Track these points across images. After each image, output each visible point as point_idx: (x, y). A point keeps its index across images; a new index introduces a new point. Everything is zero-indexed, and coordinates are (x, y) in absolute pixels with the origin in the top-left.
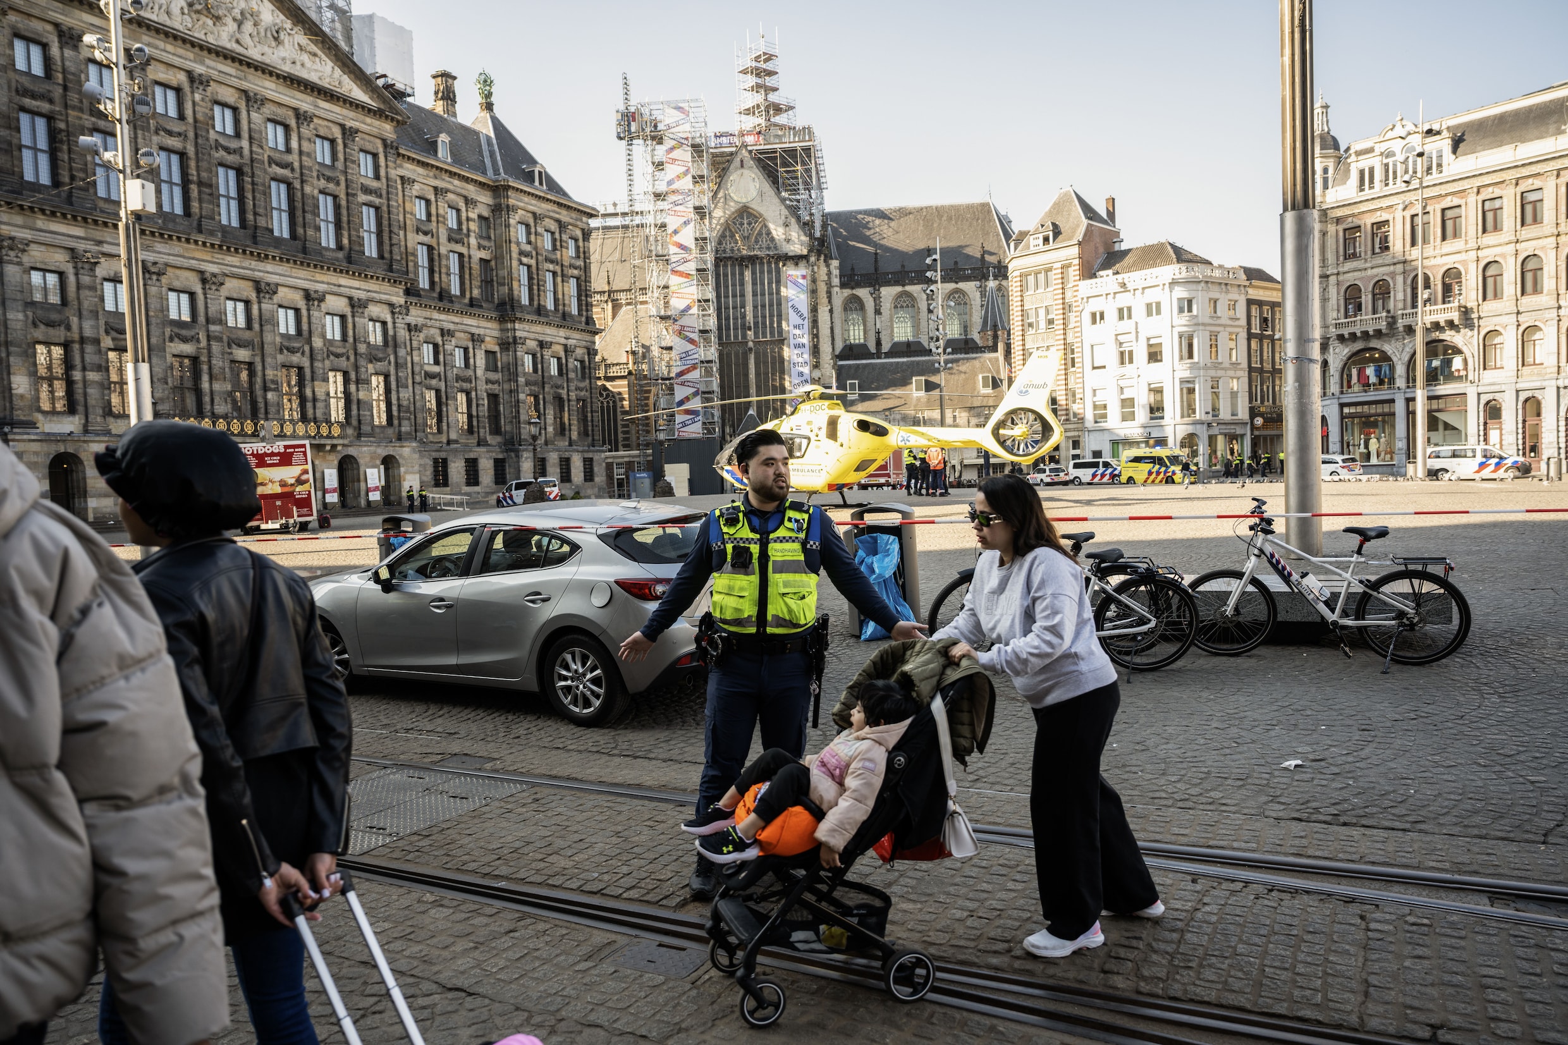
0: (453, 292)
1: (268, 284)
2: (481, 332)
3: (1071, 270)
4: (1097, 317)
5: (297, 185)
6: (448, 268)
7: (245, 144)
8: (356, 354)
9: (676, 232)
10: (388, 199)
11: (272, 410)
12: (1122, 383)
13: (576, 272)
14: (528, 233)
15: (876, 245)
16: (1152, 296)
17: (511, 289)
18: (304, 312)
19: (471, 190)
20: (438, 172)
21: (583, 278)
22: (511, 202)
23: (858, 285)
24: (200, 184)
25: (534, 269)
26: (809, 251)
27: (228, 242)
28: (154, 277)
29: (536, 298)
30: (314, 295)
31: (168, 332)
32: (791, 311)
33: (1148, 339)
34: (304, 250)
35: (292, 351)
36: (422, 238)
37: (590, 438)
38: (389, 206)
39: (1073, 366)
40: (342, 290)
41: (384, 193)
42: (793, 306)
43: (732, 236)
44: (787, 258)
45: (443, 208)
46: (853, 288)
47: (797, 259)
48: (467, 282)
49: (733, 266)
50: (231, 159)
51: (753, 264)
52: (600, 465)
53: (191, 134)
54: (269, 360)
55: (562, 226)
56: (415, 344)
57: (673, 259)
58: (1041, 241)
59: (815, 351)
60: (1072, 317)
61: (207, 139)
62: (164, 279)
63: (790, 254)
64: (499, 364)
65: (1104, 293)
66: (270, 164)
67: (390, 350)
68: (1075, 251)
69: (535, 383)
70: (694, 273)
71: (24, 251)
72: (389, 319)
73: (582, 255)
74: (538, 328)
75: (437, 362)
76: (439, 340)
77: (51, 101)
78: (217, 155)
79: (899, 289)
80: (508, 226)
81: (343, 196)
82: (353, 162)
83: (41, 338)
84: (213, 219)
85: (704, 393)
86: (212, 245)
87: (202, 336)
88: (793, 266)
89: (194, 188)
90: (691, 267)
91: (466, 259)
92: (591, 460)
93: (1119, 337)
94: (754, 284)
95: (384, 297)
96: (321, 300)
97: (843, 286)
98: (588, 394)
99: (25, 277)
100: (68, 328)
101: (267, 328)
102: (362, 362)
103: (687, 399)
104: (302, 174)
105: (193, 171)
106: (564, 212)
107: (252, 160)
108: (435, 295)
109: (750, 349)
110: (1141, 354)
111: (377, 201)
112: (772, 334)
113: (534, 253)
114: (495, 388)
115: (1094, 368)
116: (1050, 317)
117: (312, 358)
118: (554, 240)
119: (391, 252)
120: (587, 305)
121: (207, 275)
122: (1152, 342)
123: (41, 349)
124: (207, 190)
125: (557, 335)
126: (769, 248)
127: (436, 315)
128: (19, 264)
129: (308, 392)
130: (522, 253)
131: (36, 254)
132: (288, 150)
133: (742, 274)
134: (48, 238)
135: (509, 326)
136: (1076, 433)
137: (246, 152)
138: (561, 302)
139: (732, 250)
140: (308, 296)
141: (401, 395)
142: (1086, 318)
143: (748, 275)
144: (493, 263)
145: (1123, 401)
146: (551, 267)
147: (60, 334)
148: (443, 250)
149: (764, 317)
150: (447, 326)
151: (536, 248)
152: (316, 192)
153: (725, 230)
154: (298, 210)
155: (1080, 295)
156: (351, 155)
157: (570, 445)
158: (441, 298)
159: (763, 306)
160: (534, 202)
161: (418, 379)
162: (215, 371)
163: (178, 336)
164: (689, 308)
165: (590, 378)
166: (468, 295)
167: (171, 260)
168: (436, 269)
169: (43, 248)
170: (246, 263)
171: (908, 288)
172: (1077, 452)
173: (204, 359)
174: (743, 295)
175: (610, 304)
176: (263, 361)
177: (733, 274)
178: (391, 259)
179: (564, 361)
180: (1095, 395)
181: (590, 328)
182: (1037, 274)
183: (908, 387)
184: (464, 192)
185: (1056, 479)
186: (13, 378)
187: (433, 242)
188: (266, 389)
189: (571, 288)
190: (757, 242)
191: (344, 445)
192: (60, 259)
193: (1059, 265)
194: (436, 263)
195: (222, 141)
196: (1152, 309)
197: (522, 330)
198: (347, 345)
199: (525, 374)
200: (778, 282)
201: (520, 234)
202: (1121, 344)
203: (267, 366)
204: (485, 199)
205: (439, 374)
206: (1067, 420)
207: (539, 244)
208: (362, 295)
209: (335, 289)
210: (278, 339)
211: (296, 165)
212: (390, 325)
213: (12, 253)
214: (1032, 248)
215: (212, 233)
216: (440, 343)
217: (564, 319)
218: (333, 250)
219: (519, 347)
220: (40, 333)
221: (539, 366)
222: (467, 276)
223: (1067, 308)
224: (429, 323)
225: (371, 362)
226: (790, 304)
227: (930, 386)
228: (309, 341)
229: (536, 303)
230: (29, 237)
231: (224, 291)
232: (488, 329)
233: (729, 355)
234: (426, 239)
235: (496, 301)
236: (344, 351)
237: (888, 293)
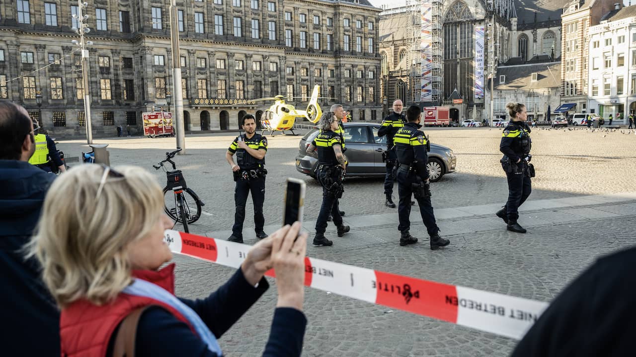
0: (315, 48)
1: (231, 53)
2: (327, 62)
3: (587, 21)
4: (596, 44)
5: (243, 18)
6: (313, 39)
7: (224, 6)
8: (264, 75)
9: (424, 14)
10: (279, 18)
11: (232, 95)
12: (606, 76)
13: (372, 36)
14: (349, 22)
15: (539, 9)
16: (621, 33)
17: (339, 45)
18: (245, 62)
19: (324, 8)
20: (309, 3)
21: (375, 38)
22: (341, 11)
23: (526, 29)
24: (208, 22)
25: (351, 37)
26: (486, 17)
27: (217, 40)
28: (192, 54)
29: (351, 48)
30: (248, 56)
31: (196, 71)
32: (476, 45)
33: (619, 55)
34: (245, 41)
35: (240, 75)
36: (302, 29)
37: (376, 102)
38: (279, 21)
39: (585, 68)
40: (260, 53)
41: (278, 16)
42: (477, 42)
43: (453, 13)
44: (475, 21)
45: (311, 16)
46: (523, 31)
47: (480, 21)
48: (321, 44)
49: (452, 26)
50: (219, 12)
51: (461, 24)
52: (379, 113)
53: (206, 6)
54: (231, 79)
55: (365, 18)
56: (297, 69)
57: (423, 25)
58: (574, 8)
59: (486, 62)
60: (586, 44)
61: (211, 7)
62: (195, 55)
63: (478, 19)
64: (335, 75)
65: (599, 32)
66: (233, 12)
67: (278, 73)
68: (588, 12)
69: (349, 81)
70: (431, 31)
71: (152, 50)
72: (278, 62)
73: (375, 29)
74: (352, 60)
75: (307, 75)
76: (308, 67)
77: (161, 3)
78: (215, 12)
79: (546, 29)
80: (339, 21)
81: (261, 19)
82: (265, 7)
83: (157, 76)
84: (212, 33)
85: (433, 83)
86: (211, 42)
87: (208, 72)
88: (478, 24)
89: (206, 24)
90: (430, 29)
91: (321, 35)
92: (375, 111)
93: (605, 54)
94: (461, 33)
95: (276, 54)
96: (251, 57)
97: (518, 30)
98: (375, 85)
99: (153, 58)
100: (165, 72)
101: (231, 68)
102: (267, 78)
103: (426, 85)
104: (245, 14)
105: (206, 18)
106: (366, 12)
107: (227, 12)
108: (307, 50)
109: (458, 63)
110: (614, 61)
111: (275, 19)
112: (468, 56)
113: (351, 30)
114: (333, 84)
115: (594, 69)
116: (577, 45)
117: (247, 77)
118: (361, 24)
119: (280, 37)
120: (376, 49)
121: (210, 52)
122: (621, 56)
123: (157, 80)
124: (210, 24)
125: (360, 62)
126: (468, 17)
127: (307, 58)
128: (151, 54)
129: (246, 89)
130: (345, 31)
131: (156, 50)
132: (241, 6)
133: (456, 30)
134: (159, 45)
135: (338, 59)
136: (584, 101)
137: (225, 9)
138: (363, 48)
139: (452, 19)
140: (246, 56)
141: (282, 89)
142: (592, 45)
143: (458, 30)
144: (334, 36)
145: (606, 85)
146: (359, 35)
147: (162, 75)
148: (311, 33)
149: (465, 48)
150: (311, 61)
151: (352, 28)
152: (250, 19)
153: (449, 10)
154: (245, 26)
155: (589, 34)
156: (264, 4)
157: (365, 105)
158: (309, 51)
159: (465, 43)
160: (351, 10)
161: (298, 82)
162: (212, 83)
163: (200, 73)
164: (428, 46)
165: (376, 78)
166: (321, 49)
167: (198, 48)
168: (308, 40)
169: (158, 49)
170: (223, 47)
171: (551, 29)
172: (584, 110)
173: (208, 80)
174: (456, 39)
175: (393, 46)
176: (229, 79)
177: (452, 30)
178: (280, 40)
179: (364, 72)
180: (594, 82)
181: (378, 58)
182: (572, 24)
183: (529, 77)
184: (321, 10)
185: (560, 123)
186: (148, 88)
187: (307, 30)
188: (230, 89)
189: (370, 42)
190: (463, 14)
191: (257, 107)
192: (163, 52)
193: (581, 19)
194: (308, 38)
195: (216, 7)
196: (621, 39)
197: (343, 61)
198: (261, 72)
199: (345, 78)
200: (472, 32)
201: (346, 23)
202: (606, 57)
203: (230, 80)
204: (330, 11)
205: (307, 80)
206: (564, 96)
207: (354, 26)
208: (267, 54)
209: (257, 53)
210: (235, 72)
211: (243, 11)
212: (279, 64)
213: (149, 51)
214: (570, 12)
215: (211, 38)
216: (309, 68)
217: (365, 55)
218: (257, 39)
219: (342, 68)
220: (157, 75)
221: (352, 75)
222: (321, 42)
223: (584, 40)
224: (304, 61)
225: (270, 77)
226: (476, 42)
227: (540, 77)
228: (246, 72)
229: (351, 50)
230: (153, 46)
231: (216, 57)
232: (330, 61)
233: (449, 65)
234: (304, 29)
235: (334, 50)
236: (259, 74)
237: (541, 32)
